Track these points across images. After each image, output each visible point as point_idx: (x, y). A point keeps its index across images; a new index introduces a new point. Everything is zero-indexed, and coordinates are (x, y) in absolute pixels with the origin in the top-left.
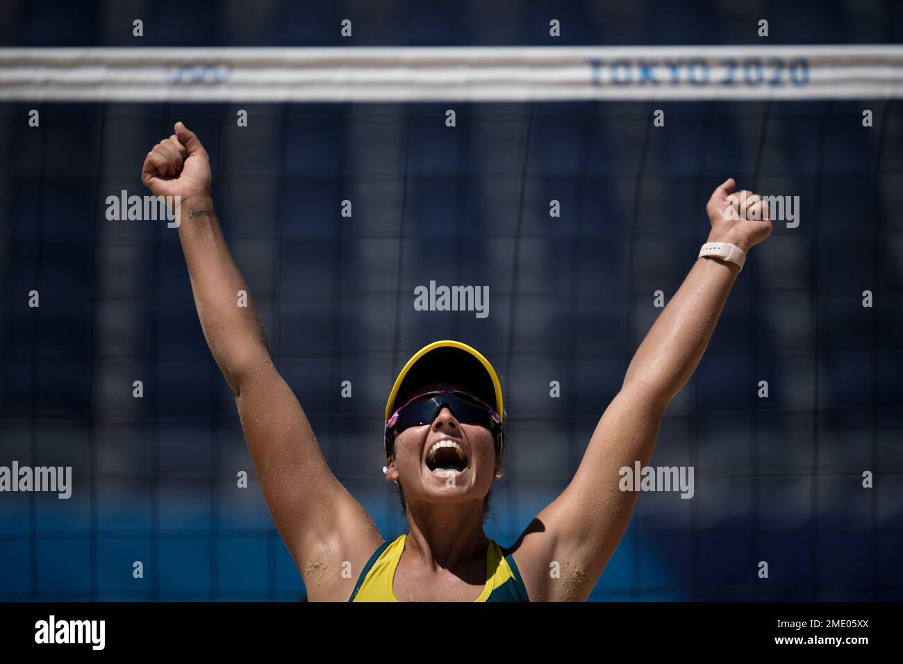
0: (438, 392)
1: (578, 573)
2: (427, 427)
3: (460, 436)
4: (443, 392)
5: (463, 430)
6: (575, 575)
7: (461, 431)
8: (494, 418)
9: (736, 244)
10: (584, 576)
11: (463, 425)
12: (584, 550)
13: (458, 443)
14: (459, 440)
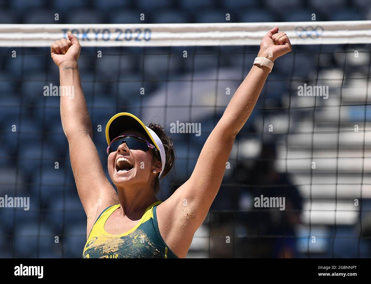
0: (123, 136)
1: (187, 214)
2: (116, 152)
3: (129, 155)
4: (125, 136)
5: (131, 152)
6: (186, 215)
7: (130, 153)
8: (149, 146)
9: (267, 57)
10: (191, 216)
11: (131, 150)
12: (193, 204)
13: (127, 158)
14: (127, 157)
